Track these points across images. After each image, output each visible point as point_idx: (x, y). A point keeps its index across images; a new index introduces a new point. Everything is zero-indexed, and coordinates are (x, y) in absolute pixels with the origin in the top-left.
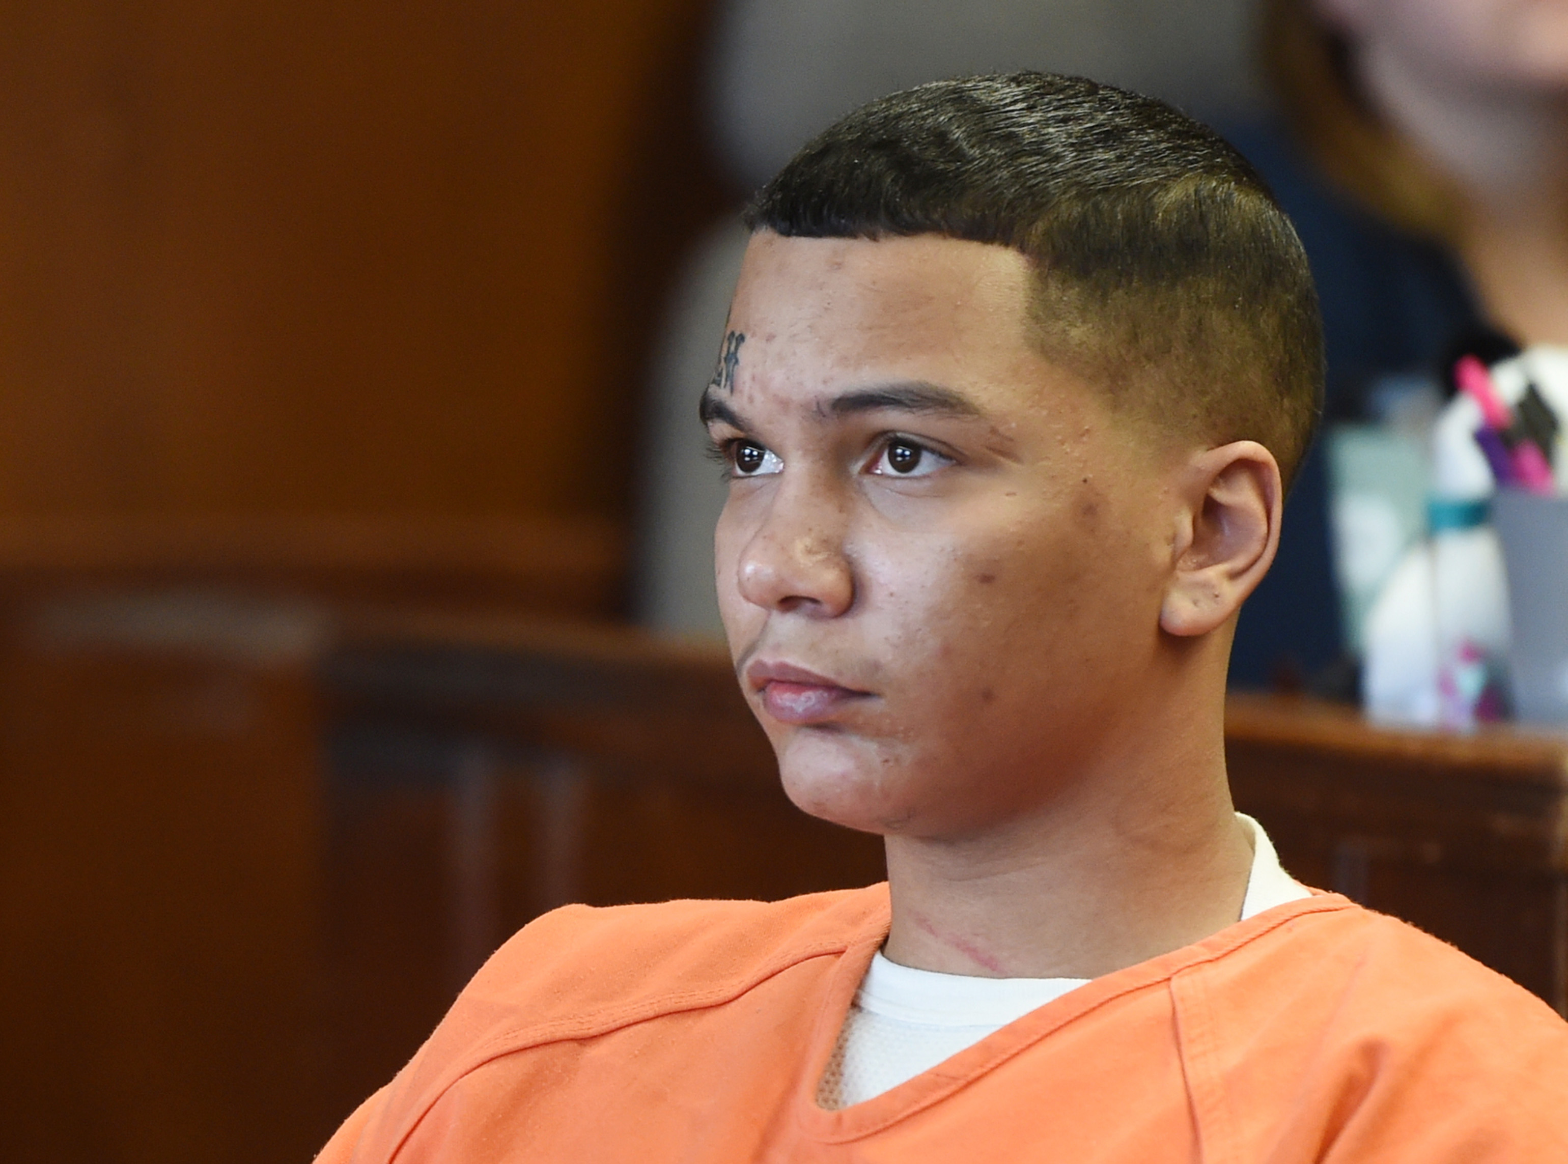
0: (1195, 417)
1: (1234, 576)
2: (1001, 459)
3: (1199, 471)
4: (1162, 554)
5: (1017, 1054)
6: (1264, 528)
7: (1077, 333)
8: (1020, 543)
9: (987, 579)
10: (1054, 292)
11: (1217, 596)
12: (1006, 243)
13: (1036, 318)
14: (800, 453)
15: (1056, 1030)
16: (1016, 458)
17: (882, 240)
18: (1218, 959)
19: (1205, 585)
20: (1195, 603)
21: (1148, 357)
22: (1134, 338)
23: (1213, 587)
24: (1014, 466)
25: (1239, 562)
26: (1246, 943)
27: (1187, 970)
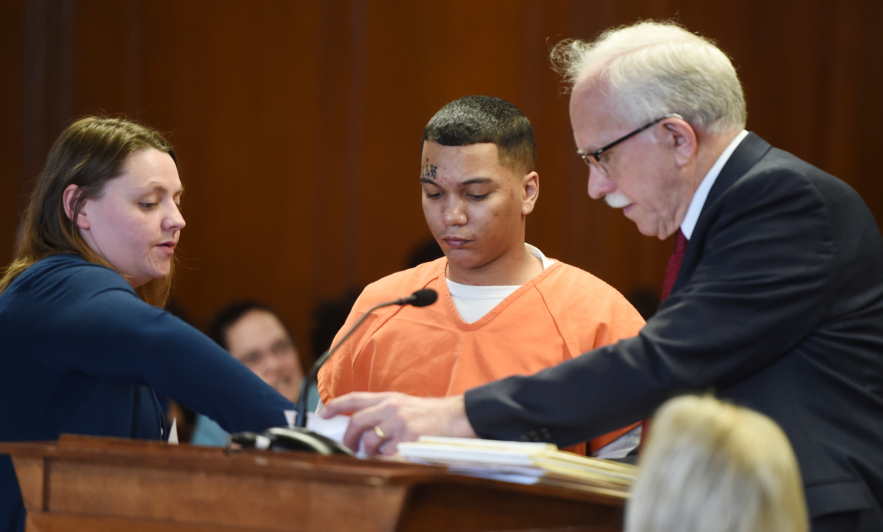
0: (525, 169)
1: (532, 200)
2: (496, 189)
3: (526, 180)
4: (521, 198)
5: (507, 306)
6: (537, 189)
7: (506, 159)
8: (502, 206)
9: (496, 215)
10: (502, 151)
12: (492, 142)
13: (500, 158)
14: (453, 192)
15: (514, 300)
16: (499, 188)
17: (468, 145)
18: (543, 279)
20: (527, 207)
21: (517, 161)
22: (516, 157)
23: (530, 203)
24: (500, 190)
25: (533, 196)
26: (547, 275)
27: (538, 283)
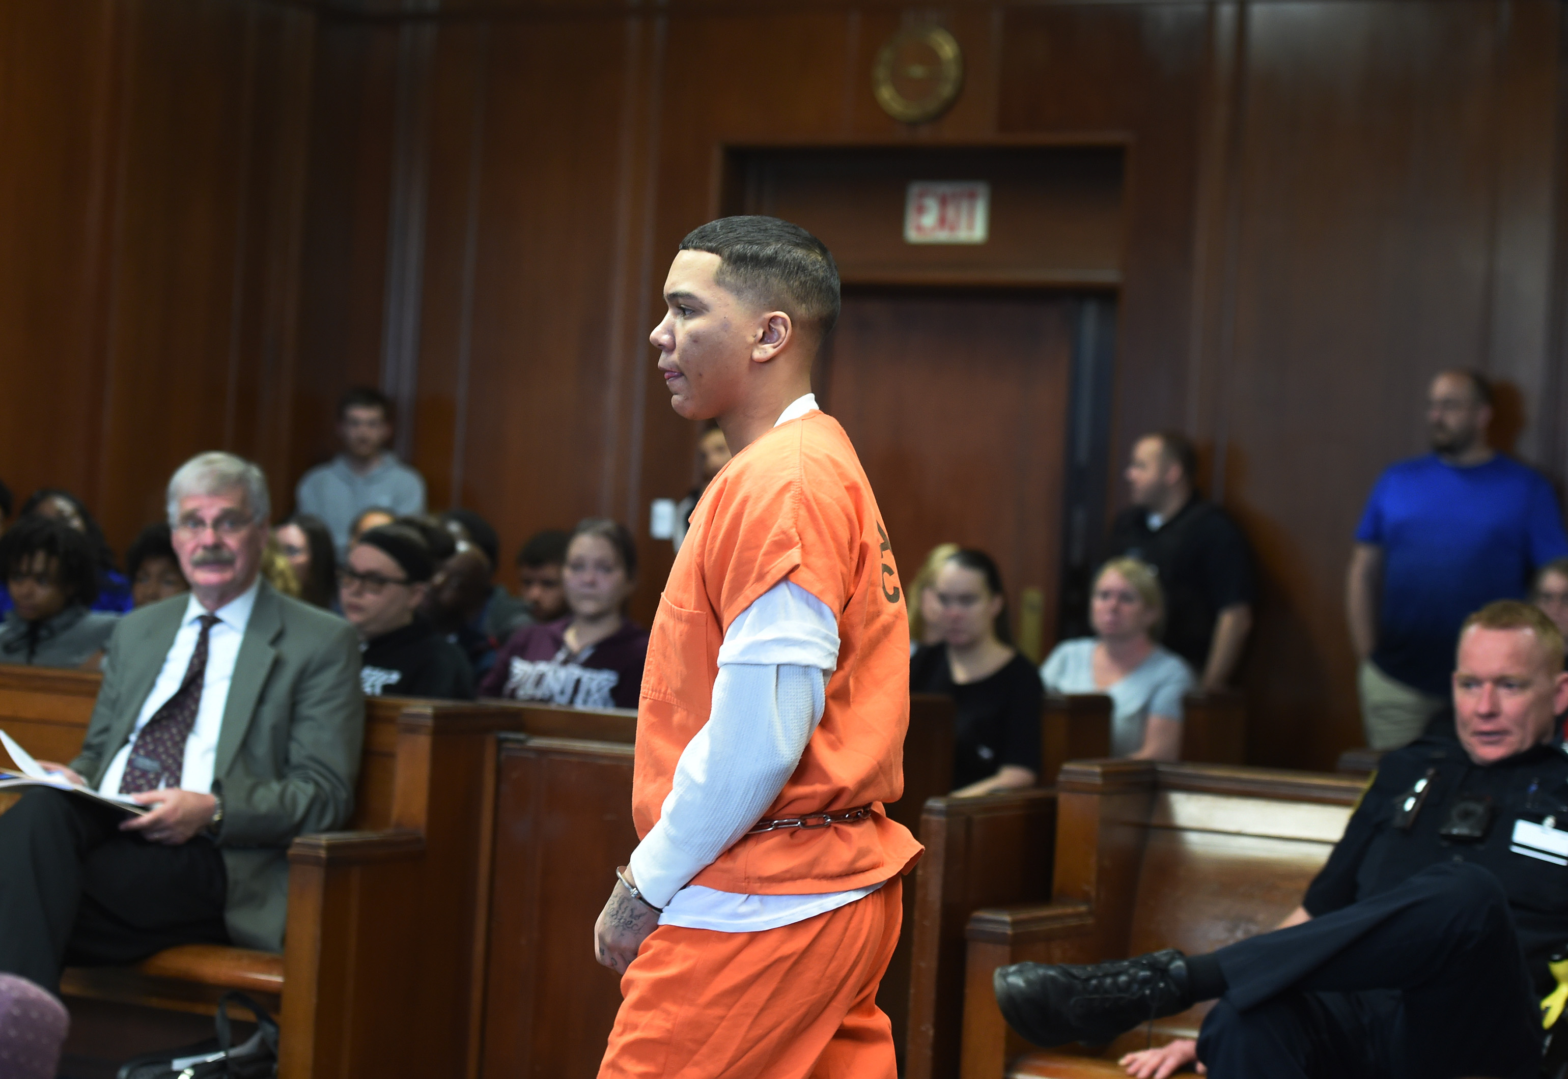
1: (775, 347)
2: (703, 310)
4: (751, 339)
7: (728, 279)
8: (704, 332)
9: (696, 342)
11: (766, 352)
16: (707, 310)
19: (763, 349)
20: (760, 353)
21: (749, 287)
24: (706, 312)
